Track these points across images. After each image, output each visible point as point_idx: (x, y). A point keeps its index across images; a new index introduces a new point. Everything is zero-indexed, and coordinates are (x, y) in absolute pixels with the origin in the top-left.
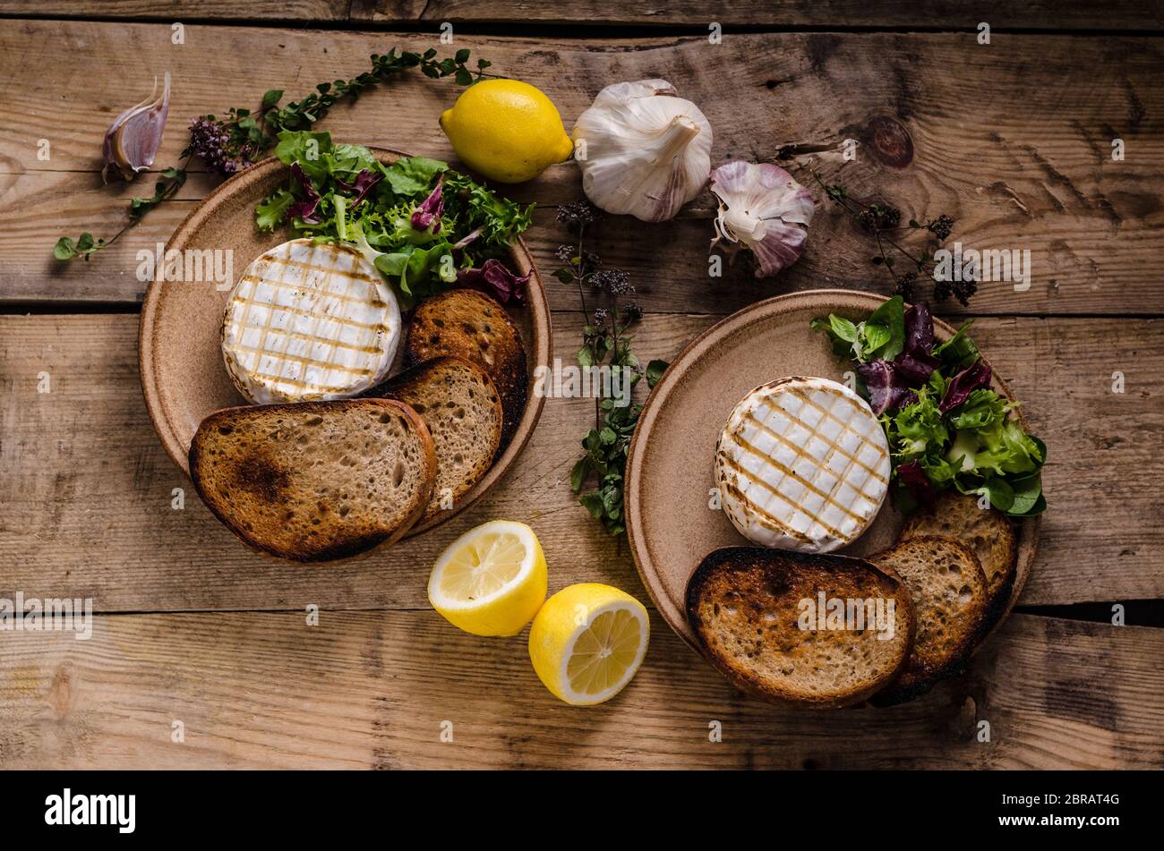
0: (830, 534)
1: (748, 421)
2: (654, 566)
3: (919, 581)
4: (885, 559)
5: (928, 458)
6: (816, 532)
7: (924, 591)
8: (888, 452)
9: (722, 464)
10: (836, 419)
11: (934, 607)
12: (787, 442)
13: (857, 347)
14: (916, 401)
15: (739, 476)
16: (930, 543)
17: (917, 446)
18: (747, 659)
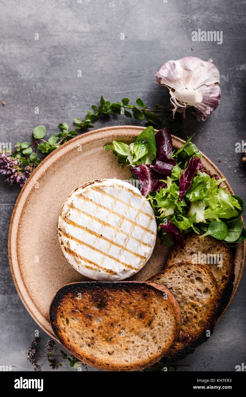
0: (126, 268)
1: (71, 209)
2: (30, 297)
3: (180, 289)
4: (159, 279)
5: (176, 217)
6: (118, 268)
7: (183, 294)
8: (154, 217)
9: (60, 235)
10: (122, 202)
11: (190, 302)
12: (95, 218)
13: (130, 158)
14: (165, 186)
15: (71, 242)
16: (183, 267)
17: (169, 212)
18: (88, 348)
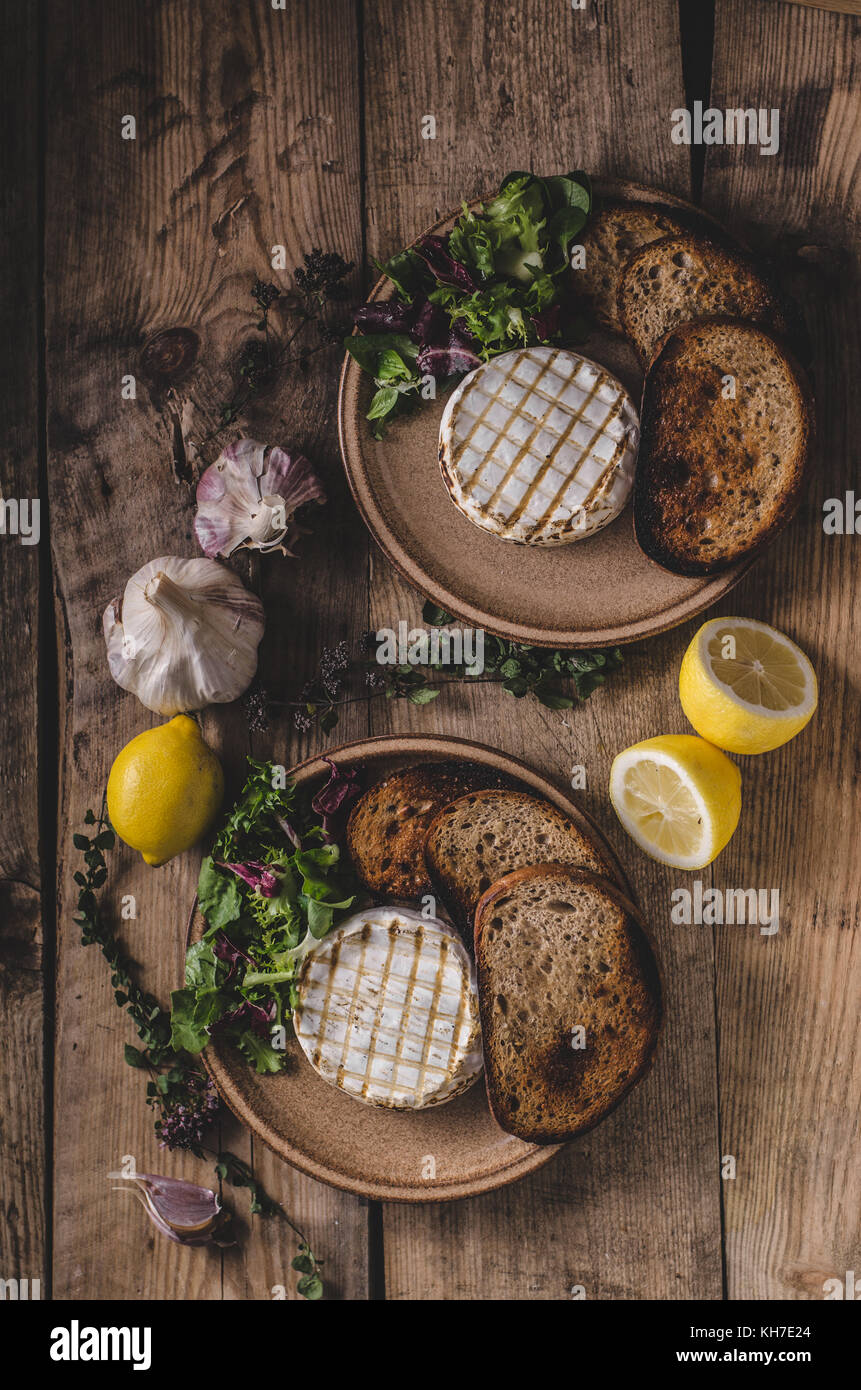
0: (618, 415)
1: (491, 511)
2: (658, 614)
3: (669, 312)
4: (644, 351)
5: (528, 305)
6: (616, 429)
7: (680, 307)
8: (524, 351)
9: (540, 538)
10: (486, 410)
11: (697, 296)
12: (514, 465)
13: (403, 388)
14: (464, 320)
15: (554, 518)
16: (625, 301)
17: (515, 317)
18: (761, 506)
